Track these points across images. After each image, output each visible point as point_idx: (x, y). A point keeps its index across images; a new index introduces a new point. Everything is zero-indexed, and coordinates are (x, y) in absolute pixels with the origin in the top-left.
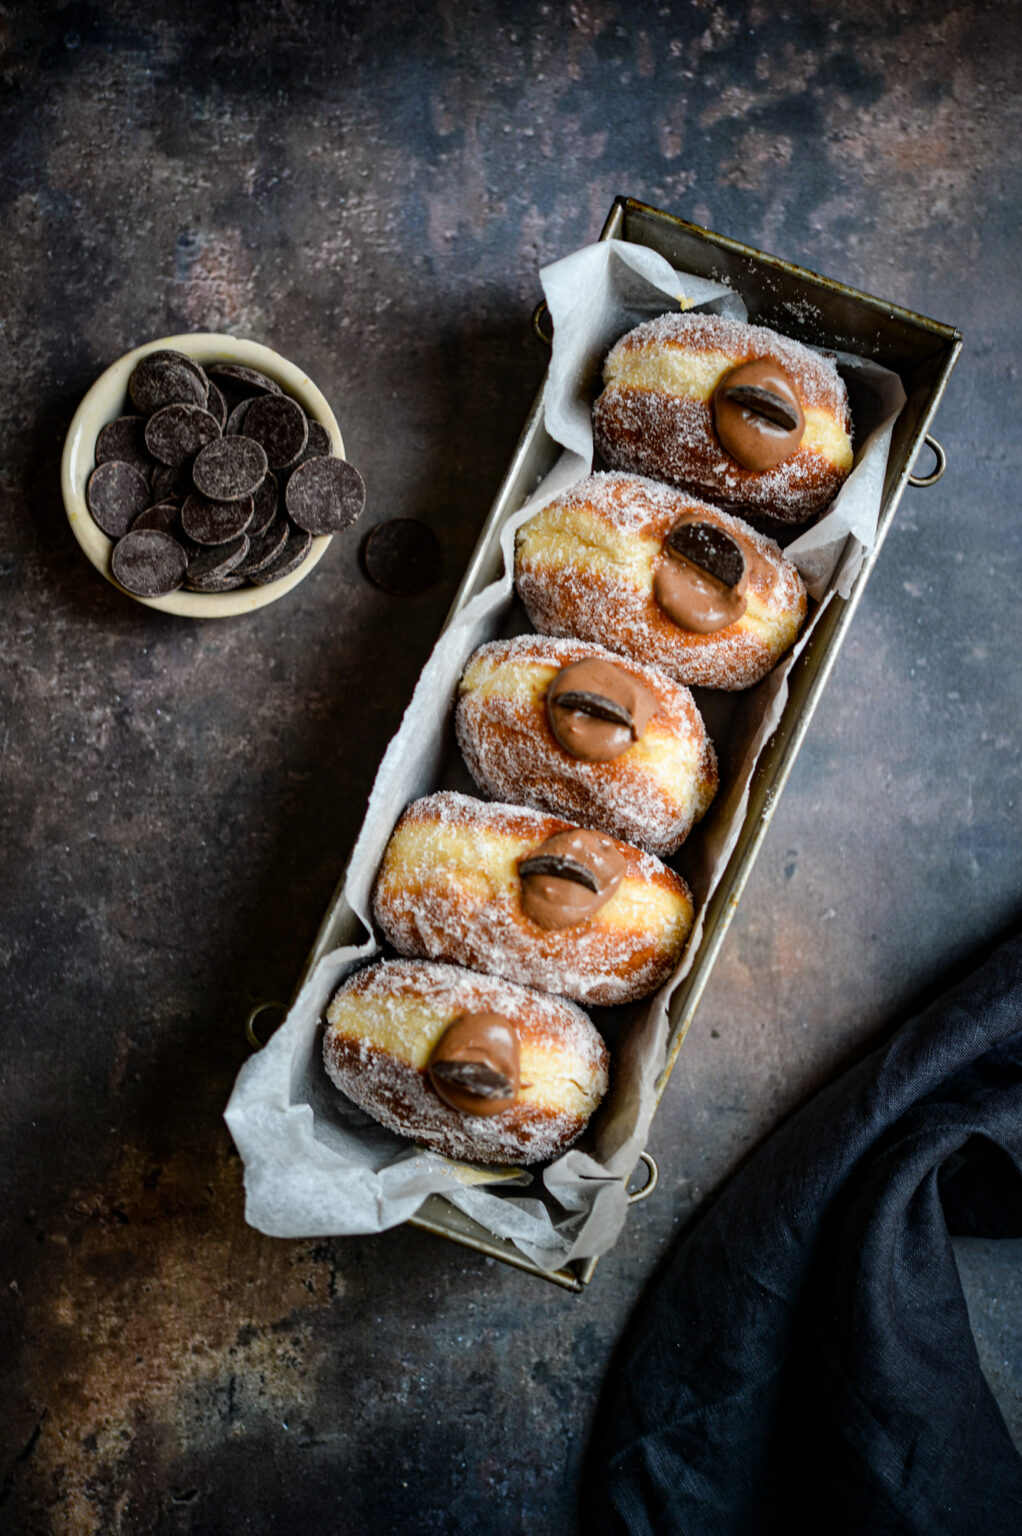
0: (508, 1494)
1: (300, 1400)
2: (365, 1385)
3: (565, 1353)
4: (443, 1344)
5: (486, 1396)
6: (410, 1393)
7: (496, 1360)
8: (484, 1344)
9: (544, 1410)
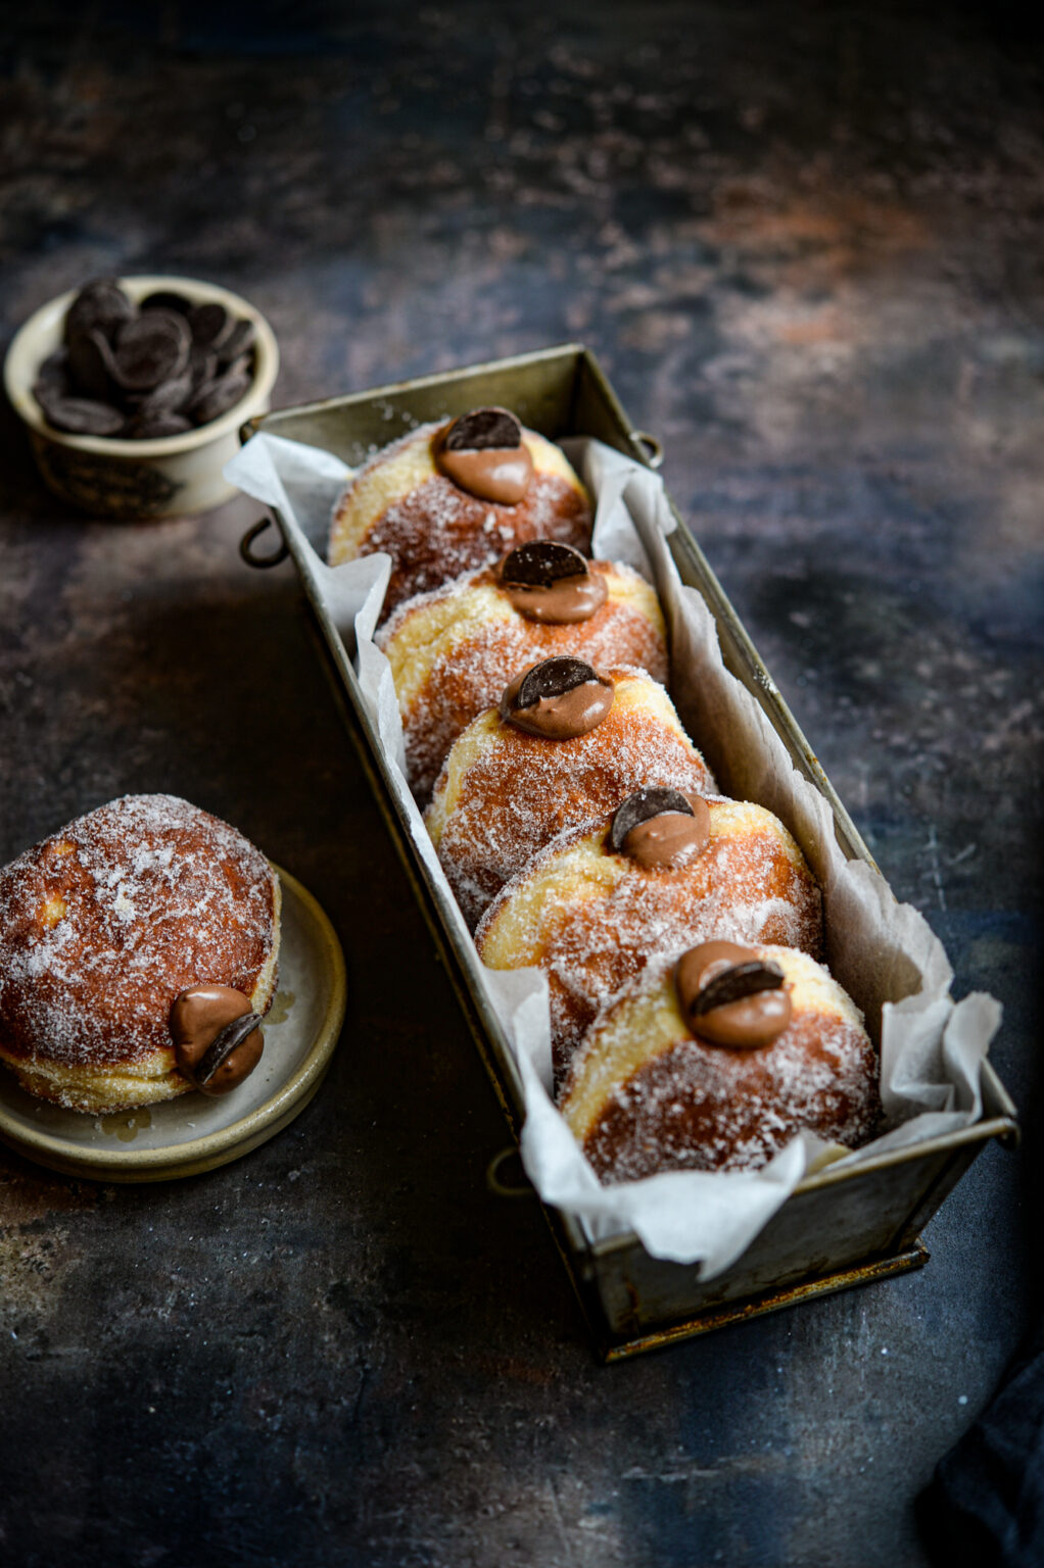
0: (281, 1428)
1: (38, 1307)
2: (121, 1296)
3: (372, 1277)
4: (224, 1260)
5: (267, 1318)
6: (174, 1308)
7: (285, 1280)
8: (273, 1262)
9: (337, 1337)
